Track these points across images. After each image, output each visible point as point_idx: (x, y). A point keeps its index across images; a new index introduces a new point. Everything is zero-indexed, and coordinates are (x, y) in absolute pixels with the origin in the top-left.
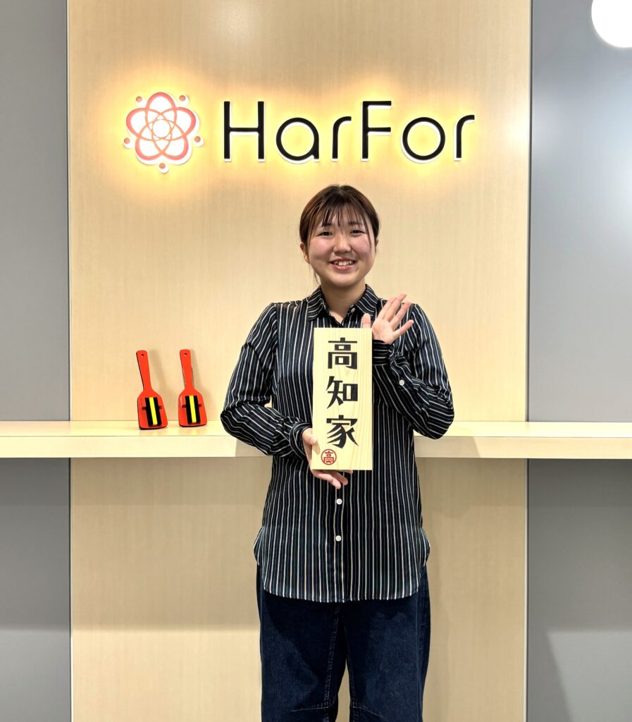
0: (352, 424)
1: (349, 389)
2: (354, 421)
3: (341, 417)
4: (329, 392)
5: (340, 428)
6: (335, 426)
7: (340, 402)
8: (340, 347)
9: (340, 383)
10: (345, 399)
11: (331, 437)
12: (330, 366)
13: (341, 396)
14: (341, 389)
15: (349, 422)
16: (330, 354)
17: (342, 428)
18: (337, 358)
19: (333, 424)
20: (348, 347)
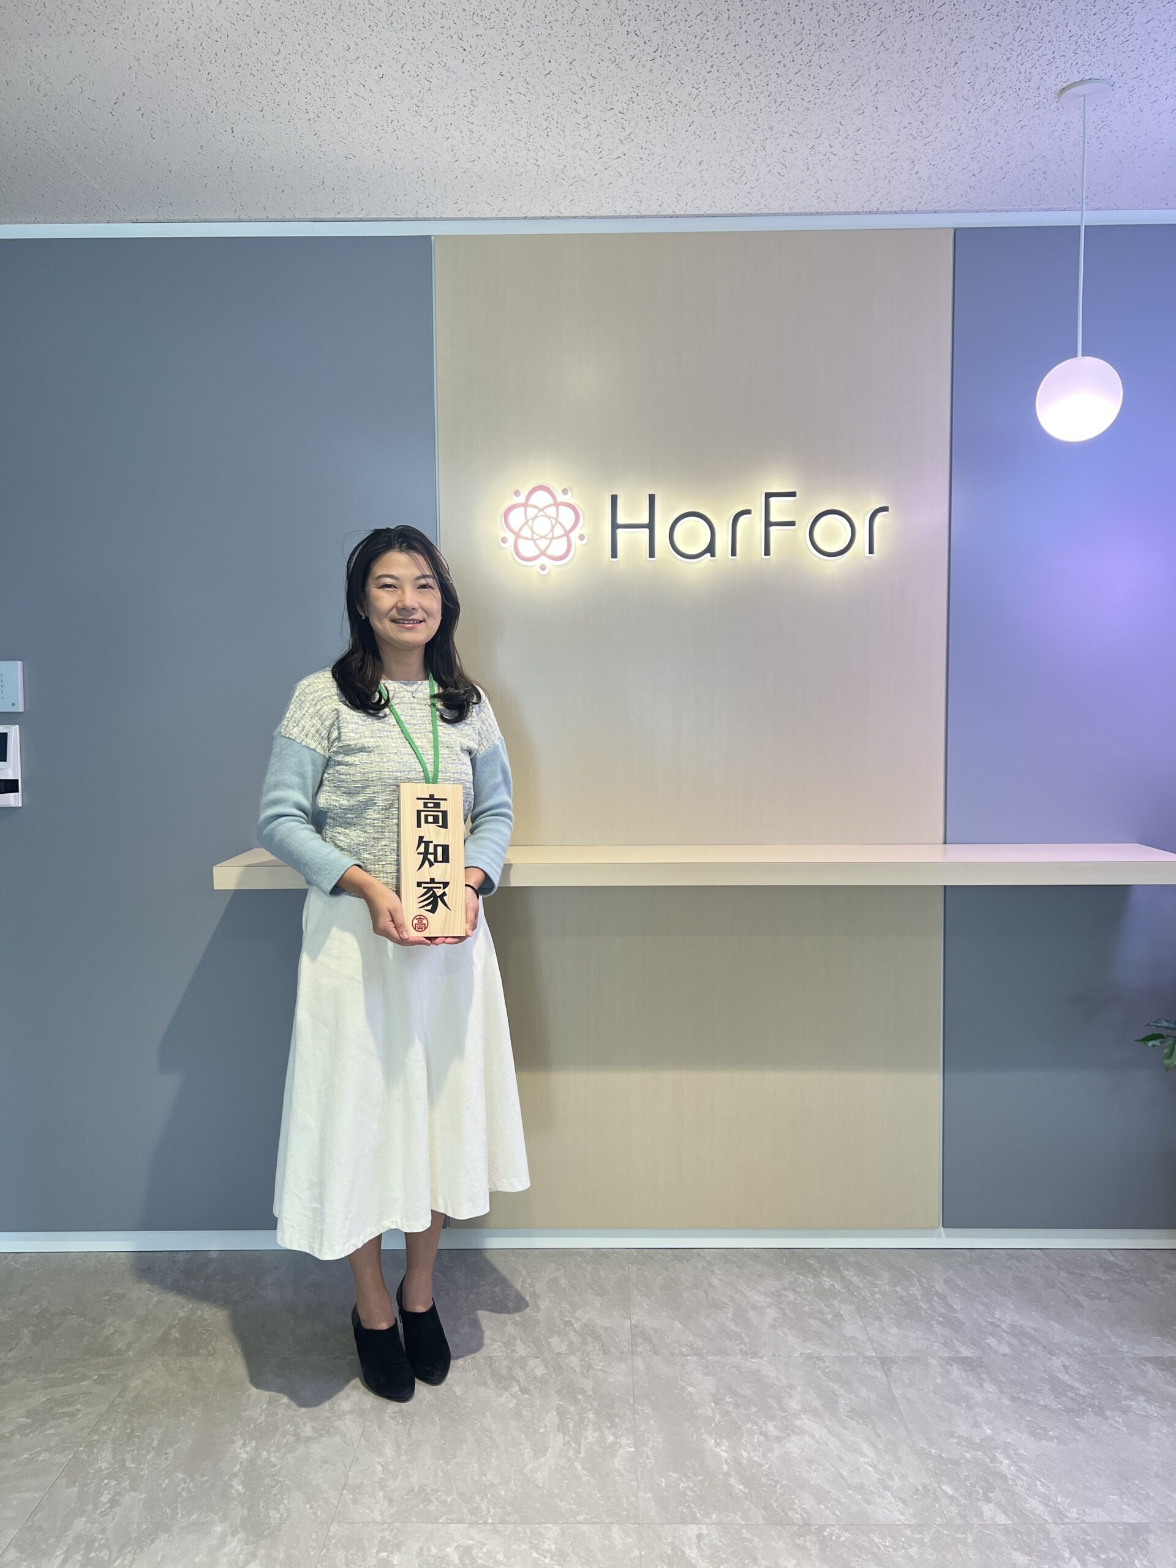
0: (444, 888)
1: (440, 849)
2: (446, 884)
3: (432, 881)
4: (419, 853)
5: (432, 892)
6: (426, 890)
7: (431, 864)
8: (429, 805)
9: (430, 844)
10: (436, 860)
11: (423, 901)
12: (419, 826)
13: (431, 857)
14: (431, 850)
15: (441, 885)
16: (419, 812)
17: (434, 891)
18: (426, 816)
19: (424, 888)
20: (437, 805)
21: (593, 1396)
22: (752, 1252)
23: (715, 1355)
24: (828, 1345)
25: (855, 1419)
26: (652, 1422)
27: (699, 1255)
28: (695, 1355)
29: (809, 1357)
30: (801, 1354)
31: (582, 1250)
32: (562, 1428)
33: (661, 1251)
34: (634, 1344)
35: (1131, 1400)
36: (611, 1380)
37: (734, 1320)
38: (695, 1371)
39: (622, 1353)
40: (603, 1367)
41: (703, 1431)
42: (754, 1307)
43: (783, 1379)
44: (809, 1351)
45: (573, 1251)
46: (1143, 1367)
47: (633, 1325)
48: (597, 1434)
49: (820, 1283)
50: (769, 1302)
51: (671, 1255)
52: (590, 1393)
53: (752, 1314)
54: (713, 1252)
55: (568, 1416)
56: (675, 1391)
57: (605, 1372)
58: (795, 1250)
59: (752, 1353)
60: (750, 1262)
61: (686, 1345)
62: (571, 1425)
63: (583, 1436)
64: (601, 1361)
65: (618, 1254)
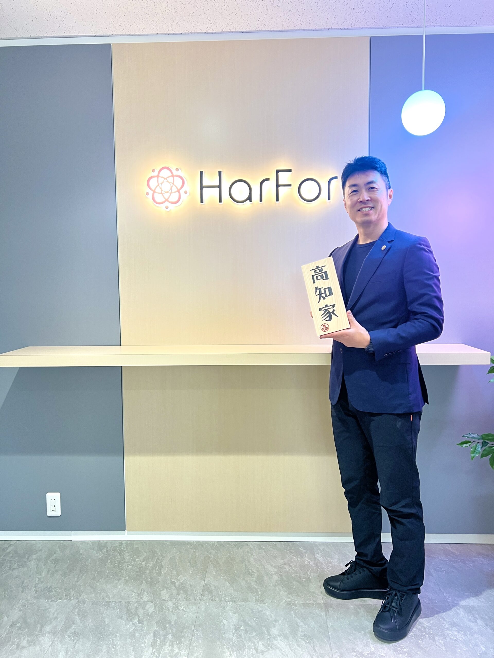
0: (333, 307)
1: (327, 290)
3: (326, 306)
4: (317, 295)
6: (324, 311)
7: (324, 298)
8: (317, 271)
10: (326, 296)
11: (324, 317)
12: (314, 282)
13: (323, 295)
14: (323, 291)
16: (313, 276)
17: (328, 311)
18: (317, 277)
20: (321, 270)
21: (174, 625)
22: (274, 544)
23: (242, 601)
24: (300, 596)
25: (305, 640)
26: (200, 641)
27: (247, 545)
28: (231, 601)
29: (289, 603)
30: (286, 601)
31: (191, 542)
32: (153, 644)
33: (229, 542)
34: (203, 595)
35: (449, 630)
36: (186, 616)
37: (256, 581)
38: (229, 611)
39: (195, 600)
40: (184, 608)
41: (225, 647)
42: (267, 574)
43: (273, 616)
44: (290, 600)
45: (186, 542)
46: (458, 611)
47: (205, 584)
48: (170, 648)
49: (303, 561)
50: (276, 572)
51: (234, 545)
52: (173, 623)
53: (266, 578)
54: (254, 543)
55: (158, 637)
56: (217, 623)
57: (184, 611)
58: (295, 542)
59: (261, 601)
60: (271, 549)
61: (228, 595)
62: (158, 642)
63: (162, 649)
64: (184, 605)
65: (208, 544)
